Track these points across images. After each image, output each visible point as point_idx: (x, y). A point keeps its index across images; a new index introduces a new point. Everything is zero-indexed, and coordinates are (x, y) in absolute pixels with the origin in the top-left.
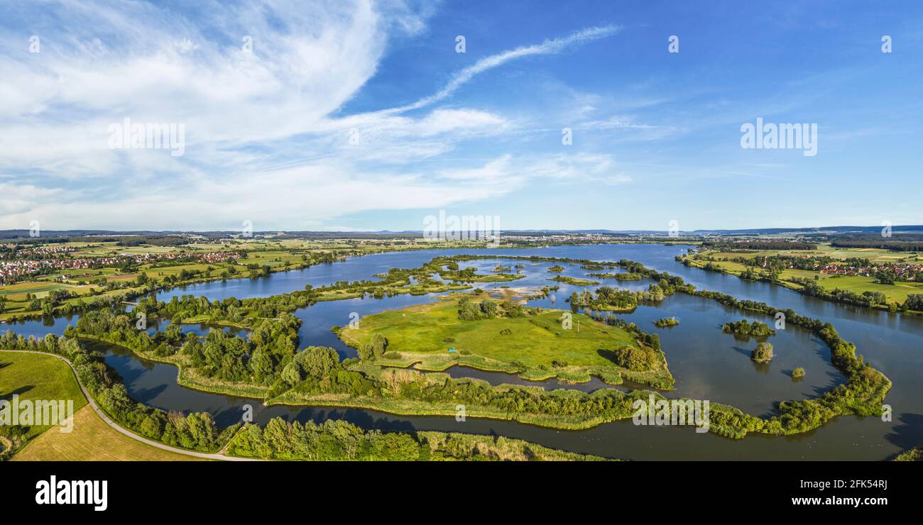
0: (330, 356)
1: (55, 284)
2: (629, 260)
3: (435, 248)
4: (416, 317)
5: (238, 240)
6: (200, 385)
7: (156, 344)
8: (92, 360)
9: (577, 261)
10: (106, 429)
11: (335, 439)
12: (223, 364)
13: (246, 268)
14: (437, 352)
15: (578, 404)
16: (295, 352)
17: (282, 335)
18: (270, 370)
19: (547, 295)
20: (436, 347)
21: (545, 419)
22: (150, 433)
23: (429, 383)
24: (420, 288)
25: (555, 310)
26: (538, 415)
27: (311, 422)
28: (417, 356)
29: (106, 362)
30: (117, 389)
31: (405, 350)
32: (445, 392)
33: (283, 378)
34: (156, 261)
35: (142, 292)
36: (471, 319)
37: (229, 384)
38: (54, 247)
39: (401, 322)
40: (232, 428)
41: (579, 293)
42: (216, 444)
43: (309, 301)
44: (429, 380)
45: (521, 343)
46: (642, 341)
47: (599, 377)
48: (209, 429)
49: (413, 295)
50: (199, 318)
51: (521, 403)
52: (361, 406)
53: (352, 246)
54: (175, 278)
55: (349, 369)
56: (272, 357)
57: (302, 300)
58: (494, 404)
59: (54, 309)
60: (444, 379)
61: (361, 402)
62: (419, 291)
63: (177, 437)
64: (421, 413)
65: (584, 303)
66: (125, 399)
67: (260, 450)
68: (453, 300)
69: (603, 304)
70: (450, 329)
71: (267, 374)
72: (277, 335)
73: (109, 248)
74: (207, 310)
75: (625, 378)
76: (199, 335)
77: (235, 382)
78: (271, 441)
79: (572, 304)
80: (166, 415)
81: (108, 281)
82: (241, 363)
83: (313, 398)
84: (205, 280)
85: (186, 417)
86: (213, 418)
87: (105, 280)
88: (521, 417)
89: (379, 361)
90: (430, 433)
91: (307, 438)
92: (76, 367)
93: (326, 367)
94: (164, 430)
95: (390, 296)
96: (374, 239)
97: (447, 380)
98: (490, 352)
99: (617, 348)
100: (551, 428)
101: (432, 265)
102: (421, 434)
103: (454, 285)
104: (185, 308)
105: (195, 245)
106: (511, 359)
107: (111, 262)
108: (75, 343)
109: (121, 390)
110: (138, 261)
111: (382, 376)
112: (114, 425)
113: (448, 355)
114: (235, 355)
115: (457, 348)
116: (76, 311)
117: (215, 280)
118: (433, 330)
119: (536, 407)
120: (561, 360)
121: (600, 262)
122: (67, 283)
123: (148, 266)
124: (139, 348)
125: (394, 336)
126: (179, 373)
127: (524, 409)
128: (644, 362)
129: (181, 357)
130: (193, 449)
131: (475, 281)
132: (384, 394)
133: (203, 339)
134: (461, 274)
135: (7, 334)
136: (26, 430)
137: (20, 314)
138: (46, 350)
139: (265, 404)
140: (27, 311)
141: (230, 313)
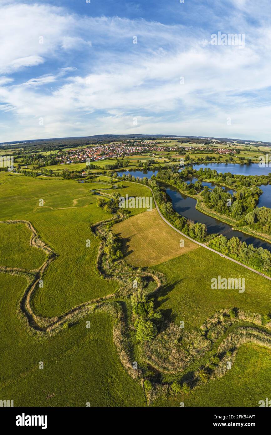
1: (149, 157)
5: (236, 144)
6: (205, 211)
7: (189, 188)
8: (161, 190)
10: (161, 219)
12: (218, 204)
13: (238, 159)
16: (255, 207)
17: (251, 197)
18: (240, 213)
22: (178, 226)
27: (252, 245)
29: (166, 192)
30: (169, 204)
33: (245, 219)
34: (194, 150)
35: (187, 164)
37: (219, 214)
38: (150, 142)
40: (214, 235)
42: (205, 240)
43: (269, 182)
48: (203, 232)
50: (211, 180)
54: (202, 159)
56: (243, 207)
57: (265, 181)
63: (189, 231)
66: (171, 209)
67: (223, 249)
71: (238, 214)
72: (248, 196)
73: (173, 143)
74: (216, 177)
77: (221, 214)
78: (229, 247)
80: (187, 220)
81: (172, 158)
82: (227, 206)
83: (257, 233)
84: (217, 162)
85: (195, 224)
86: (206, 227)
87: (171, 157)
91: (247, 252)
92: (154, 192)
94: (184, 227)
104: (205, 174)
105: (214, 144)
107: (174, 149)
108: (155, 182)
109: (170, 205)
110: (186, 150)
112: (164, 219)
114: (225, 201)
116: (157, 169)
117: (222, 163)
122: (154, 157)
123: (191, 152)
124: (182, 189)
126: (197, 204)
129: (199, 197)
130: (193, 238)
133: (211, 190)
135: (128, 175)
136: (130, 212)
137: (134, 168)
138: (142, 183)
139: (233, 229)
140: (137, 167)
141: (227, 180)
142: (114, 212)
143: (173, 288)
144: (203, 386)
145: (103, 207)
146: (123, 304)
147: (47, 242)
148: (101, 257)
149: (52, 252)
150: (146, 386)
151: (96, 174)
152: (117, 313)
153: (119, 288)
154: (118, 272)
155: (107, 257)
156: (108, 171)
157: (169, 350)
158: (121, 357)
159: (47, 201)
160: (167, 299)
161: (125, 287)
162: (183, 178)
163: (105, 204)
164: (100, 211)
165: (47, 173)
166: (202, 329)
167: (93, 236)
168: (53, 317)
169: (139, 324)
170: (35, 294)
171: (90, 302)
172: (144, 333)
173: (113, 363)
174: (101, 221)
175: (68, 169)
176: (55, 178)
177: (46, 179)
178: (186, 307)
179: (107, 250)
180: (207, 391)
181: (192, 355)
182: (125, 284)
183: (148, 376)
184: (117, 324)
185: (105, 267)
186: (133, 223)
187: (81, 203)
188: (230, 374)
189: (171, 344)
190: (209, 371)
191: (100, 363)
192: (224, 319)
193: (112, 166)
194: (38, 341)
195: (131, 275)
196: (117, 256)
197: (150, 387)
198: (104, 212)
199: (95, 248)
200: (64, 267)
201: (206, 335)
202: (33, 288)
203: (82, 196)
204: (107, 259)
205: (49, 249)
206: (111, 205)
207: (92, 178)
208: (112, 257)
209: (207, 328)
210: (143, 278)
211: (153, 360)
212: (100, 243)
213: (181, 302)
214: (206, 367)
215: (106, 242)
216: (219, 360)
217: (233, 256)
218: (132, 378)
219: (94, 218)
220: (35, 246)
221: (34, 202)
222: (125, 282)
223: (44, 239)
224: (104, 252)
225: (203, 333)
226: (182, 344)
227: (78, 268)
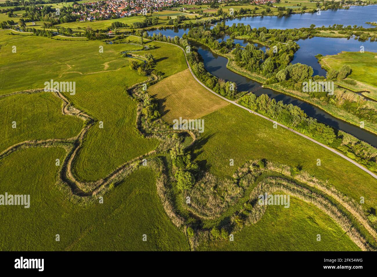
0: (308, 71)
1: (179, 12)
6: (236, 70)
7: (221, 47)
8: (192, 50)
10: (193, 80)
11: (289, 114)
12: (249, 62)
13: (277, 9)
16: (288, 64)
17: (285, 53)
18: (271, 71)
22: (209, 85)
27: (281, 101)
29: (198, 52)
30: (200, 64)
33: (276, 76)
34: (228, 2)
35: (219, 20)
37: (249, 72)
40: (243, 93)
42: (235, 97)
43: (309, 35)
48: (234, 90)
50: (244, 37)
52: (313, 103)
54: (236, 13)
55: (316, 81)
56: (275, 64)
57: (305, 34)
59: (179, 25)
61: (313, 101)
63: (219, 89)
66: (203, 69)
67: (252, 106)
71: (269, 72)
72: (282, 53)
74: (249, 33)
76: (242, 46)
77: (252, 72)
78: (258, 104)
80: (218, 80)
81: (204, 12)
82: (258, 64)
83: (288, 91)
84: (252, 15)
85: (226, 82)
86: (237, 86)
87: (202, 11)
89: (339, 82)
90: (347, 134)
91: (276, 108)
92: (185, 52)
93: (303, 77)
94: (215, 86)
102: (341, 132)
104: (238, 30)
107: (206, 2)
108: (186, 42)
109: (202, 65)
110: (219, 1)
111: (335, 91)
112: (196, 79)
114: (256, 59)
116: (188, 26)
117: (257, 16)
122: (185, 12)
123: (224, 5)
124: (213, 48)
126: (228, 62)
129: (231, 55)
130: (224, 96)
132: (330, 102)
133: (243, 48)
135: (159, 34)
136: (163, 74)
137: (164, 26)
138: (174, 43)
139: (263, 86)
140: (167, 24)
141: (260, 36)
142: (148, 74)
143: (207, 142)
144: (240, 232)
145: (136, 69)
146: (163, 159)
147: (83, 109)
148: (140, 118)
149: (89, 118)
150: (189, 232)
151: (124, 33)
152: (159, 167)
153: (159, 144)
154: (157, 130)
155: (146, 118)
156: (137, 30)
157: (207, 197)
158: (165, 207)
159: (73, 66)
160: (202, 152)
161: (165, 143)
162: (215, 36)
163: (139, 66)
164: (134, 74)
165: (66, 33)
166: (234, 177)
167: (131, 99)
168: (98, 180)
169: (179, 175)
170: (76, 162)
171: (133, 160)
172: (183, 183)
173: (158, 214)
174: (136, 84)
175: (90, 27)
176: (77, 39)
177: (66, 40)
178: (219, 158)
179: (145, 111)
180: (244, 237)
181: (227, 202)
182: (164, 141)
183: (190, 223)
184: (160, 177)
185: (144, 126)
186: (168, 84)
187: (113, 67)
188: (263, 221)
189: (208, 192)
190: (244, 217)
191: (147, 216)
192: (253, 169)
193: (140, 24)
194: (84, 207)
195: (169, 132)
196: (155, 116)
197: (193, 234)
198: (138, 74)
199: (133, 110)
200: (104, 131)
201: (238, 183)
202: (73, 156)
203: (113, 58)
204: (146, 120)
205: (86, 115)
206: (144, 67)
207: (121, 38)
208: (150, 118)
209: (239, 177)
210: (180, 134)
211: (193, 207)
212: (138, 105)
213: (214, 154)
214: (240, 212)
215: (143, 104)
216: (251, 207)
217: (262, 112)
218: (176, 226)
219: (129, 81)
220: (69, 114)
221: (57, 67)
222: (164, 138)
223: (77, 106)
224: (143, 113)
225: (236, 181)
226: (217, 191)
227: (119, 130)
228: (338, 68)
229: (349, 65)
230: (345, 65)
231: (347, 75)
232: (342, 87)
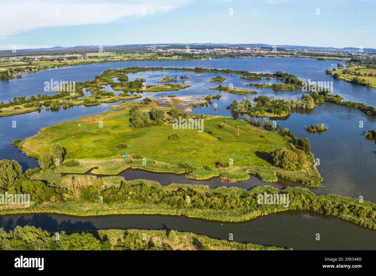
0: (14, 168)
2: (284, 72)
3: (105, 61)
4: (90, 127)
9: (237, 72)
11: (24, 243)
14: (111, 157)
15: (239, 200)
19: (210, 103)
20: (111, 153)
21: (210, 213)
23: (106, 186)
24: (93, 99)
25: (217, 117)
26: (204, 210)
28: (93, 162)
31: (82, 158)
32: (120, 193)
36: (141, 126)
39: (77, 132)
41: (239, 101)
44: (105, 183)
45: (188, 147)
46: (294, 144)
47: (257, 175)
49: (87, 106)
51: (188, 200)
52: (46, 211)
53: (26, 63)
55: (31, 178)
58: (165, 202)
60: (119, 181)
61: (45, 208)
62: (93, 102)
64: (100, 213)
65: (243, 110)
68: (124, 109)
69: (260, 111)
70: (122, 136)
75: (279, 176)
79: (232, 111)
88: (188, 212)
89: (59, 169)
90: (109, 231)
93: (11, 179)
95: (65, 108)
96: (48, 55)
97: (122, 182)
98: (160, 155)
99: (273, 150)
100: (216, 221)
101: (104, 78)
102: (102, 233)
103: (124, 96)
106: (179, 161)
111: (63, 182)
113: (121, 160)
115: (130, 153)
118: (107, 137)
119: (202, 203)
120: (223, 162)
121: (258, 73)
125: (71, 145)
127: (192, 205)
128: (296, 163)
131: (144, 91)
132: (65, 199)
134: (131, 85)
228: (48, 150)
229: (58, 143)
230: (53, 144)
231: (63, 156)
232: (67, 174)
